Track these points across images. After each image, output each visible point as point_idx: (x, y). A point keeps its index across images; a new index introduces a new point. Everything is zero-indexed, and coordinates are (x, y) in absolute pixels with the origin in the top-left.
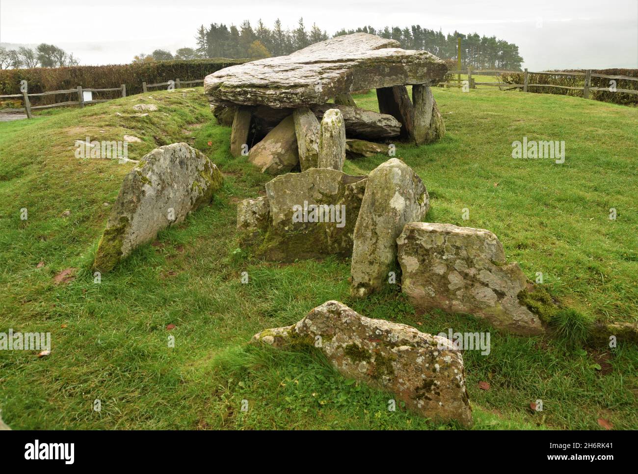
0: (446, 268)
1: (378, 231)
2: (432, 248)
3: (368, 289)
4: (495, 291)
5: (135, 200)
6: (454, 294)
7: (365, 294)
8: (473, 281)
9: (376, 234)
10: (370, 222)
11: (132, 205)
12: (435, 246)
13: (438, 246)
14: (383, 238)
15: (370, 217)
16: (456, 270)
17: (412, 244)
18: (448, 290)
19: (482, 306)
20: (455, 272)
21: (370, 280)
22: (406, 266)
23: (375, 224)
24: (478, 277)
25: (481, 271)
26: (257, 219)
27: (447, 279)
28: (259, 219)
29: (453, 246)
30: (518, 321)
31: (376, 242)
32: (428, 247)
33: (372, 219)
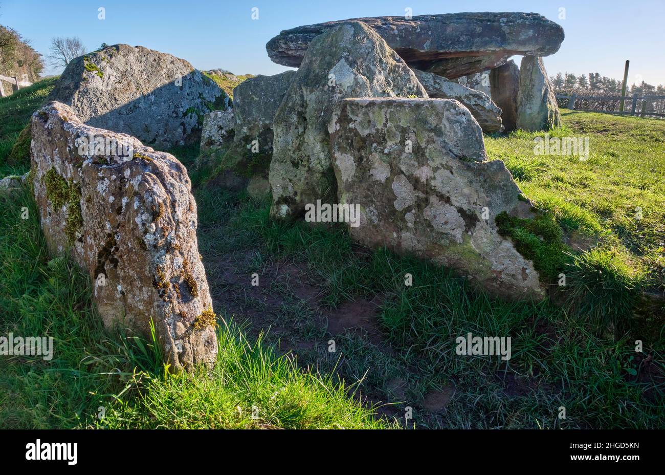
0: (388, 170)
1: (307, 116)
2: (370, 134)
3: (293, 208)
4: (461, 211)
5: (72, 86)
6: (403, 220)
7: (288, 214)
8: (427, 193)
9: (305, 120)
10: (298, 101)
11: (67, 91)
12: (373, 131)
13: (377, 130)
14: (311, 125)
15: (299, 92)
16: (402, 172)
17: (345, 129)
18: (394, 212)
19: (443, 242)
20: (402, 176)
21: (296, 194)
22: (340, 171)
23: (304, 105)
24: (433, 183)
25: (439, 171)
26: (223, 136)
27: (392, 191)
28: (224, 135)
29: (397, 127)
30: (500, 272)
31: (304, 132)
32: (365, 132)
33: (302, 96)
